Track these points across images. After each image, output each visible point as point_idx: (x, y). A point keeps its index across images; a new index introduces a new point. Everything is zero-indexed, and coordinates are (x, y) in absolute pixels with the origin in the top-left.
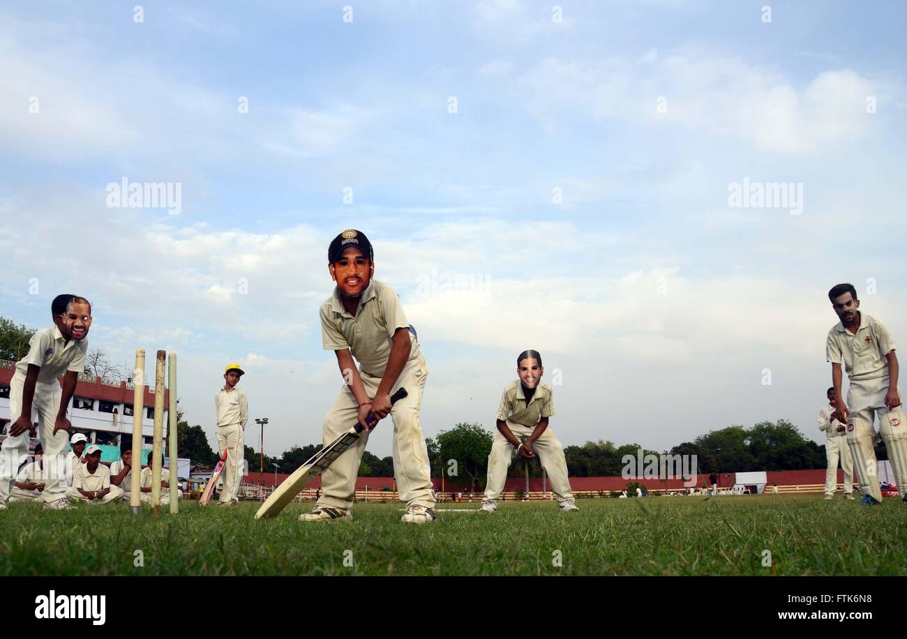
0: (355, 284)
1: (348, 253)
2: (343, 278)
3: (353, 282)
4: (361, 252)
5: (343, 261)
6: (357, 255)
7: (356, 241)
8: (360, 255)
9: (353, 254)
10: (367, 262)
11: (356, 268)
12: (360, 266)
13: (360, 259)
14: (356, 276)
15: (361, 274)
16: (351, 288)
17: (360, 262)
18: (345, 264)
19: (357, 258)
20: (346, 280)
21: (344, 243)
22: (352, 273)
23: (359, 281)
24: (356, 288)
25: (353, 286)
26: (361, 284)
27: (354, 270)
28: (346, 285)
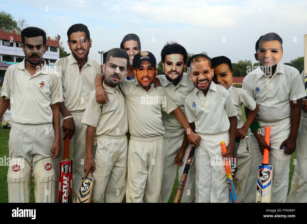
0: (147, 80)
1: (144, 64)
2: (141, 77)
3: (146, 79)
4: (151, 64)
5: (141, 68)
6: (148, 65)
7: (148, 57)
8: (150, 65)
9: (146, 64)
10: (154, 69)
11: (148, 72)
12: (150, 71)
13: (150, 67)
14: (148, 76)
15: (150, 75)
16: (145, 83)
17: (150, 69)
18: (142, 69)
19: (149, 66)
20: (142, 78)
21: (141, 58)
22: (146, 75)
23: (149, 79)
24: (148, 82)
25: (146, 82)
26: (150, 80)
27: (147, 73)
28: (142, 81)
